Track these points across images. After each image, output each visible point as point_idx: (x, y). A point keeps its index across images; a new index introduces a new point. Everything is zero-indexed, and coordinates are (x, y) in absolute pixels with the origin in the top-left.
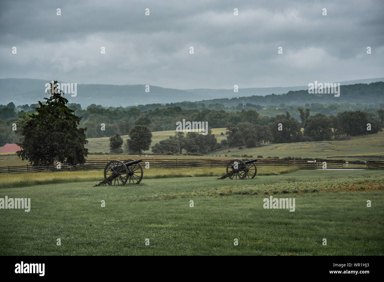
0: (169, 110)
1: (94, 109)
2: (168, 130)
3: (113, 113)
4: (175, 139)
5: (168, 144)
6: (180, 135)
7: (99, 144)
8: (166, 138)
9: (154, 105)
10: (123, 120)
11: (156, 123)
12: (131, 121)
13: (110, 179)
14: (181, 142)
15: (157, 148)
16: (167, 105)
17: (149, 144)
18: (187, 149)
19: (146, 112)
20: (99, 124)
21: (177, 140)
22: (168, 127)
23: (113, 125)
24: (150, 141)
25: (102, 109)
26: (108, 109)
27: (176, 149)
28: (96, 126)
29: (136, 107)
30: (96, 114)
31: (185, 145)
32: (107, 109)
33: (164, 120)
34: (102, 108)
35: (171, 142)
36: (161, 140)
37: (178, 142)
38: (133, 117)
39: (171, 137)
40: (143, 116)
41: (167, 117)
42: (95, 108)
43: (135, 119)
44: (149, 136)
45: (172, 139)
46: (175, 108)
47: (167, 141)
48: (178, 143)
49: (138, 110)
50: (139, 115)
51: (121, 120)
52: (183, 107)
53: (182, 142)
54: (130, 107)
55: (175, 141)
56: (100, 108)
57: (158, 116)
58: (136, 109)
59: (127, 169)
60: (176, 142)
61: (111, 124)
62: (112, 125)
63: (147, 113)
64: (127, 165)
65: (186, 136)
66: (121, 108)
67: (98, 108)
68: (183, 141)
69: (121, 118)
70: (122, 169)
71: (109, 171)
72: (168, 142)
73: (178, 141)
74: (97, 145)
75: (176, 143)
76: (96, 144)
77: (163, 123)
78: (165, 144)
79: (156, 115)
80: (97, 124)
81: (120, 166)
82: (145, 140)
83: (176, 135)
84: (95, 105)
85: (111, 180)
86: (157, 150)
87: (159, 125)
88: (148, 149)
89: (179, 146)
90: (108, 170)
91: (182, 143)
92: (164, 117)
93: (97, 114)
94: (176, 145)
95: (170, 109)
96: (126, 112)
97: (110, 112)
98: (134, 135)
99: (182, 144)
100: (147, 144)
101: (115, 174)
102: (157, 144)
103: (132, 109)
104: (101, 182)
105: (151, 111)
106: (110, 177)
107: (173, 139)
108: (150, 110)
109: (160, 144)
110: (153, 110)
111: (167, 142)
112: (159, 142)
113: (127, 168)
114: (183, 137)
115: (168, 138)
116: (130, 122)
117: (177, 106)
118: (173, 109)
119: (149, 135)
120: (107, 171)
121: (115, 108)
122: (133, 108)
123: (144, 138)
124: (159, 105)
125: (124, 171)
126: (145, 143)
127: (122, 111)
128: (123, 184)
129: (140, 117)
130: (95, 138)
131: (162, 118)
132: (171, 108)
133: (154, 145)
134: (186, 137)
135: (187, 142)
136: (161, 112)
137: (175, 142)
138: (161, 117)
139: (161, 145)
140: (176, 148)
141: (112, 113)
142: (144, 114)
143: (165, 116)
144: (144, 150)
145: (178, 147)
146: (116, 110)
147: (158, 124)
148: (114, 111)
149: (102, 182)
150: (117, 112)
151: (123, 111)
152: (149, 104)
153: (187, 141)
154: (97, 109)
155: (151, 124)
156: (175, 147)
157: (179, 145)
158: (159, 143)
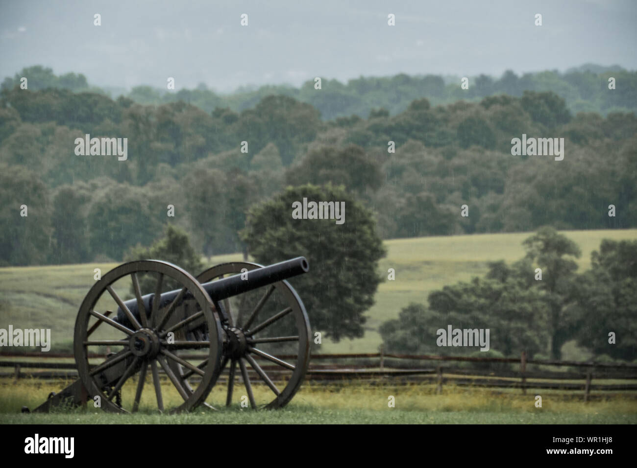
0: (489, 113)
1: (44, 92)
2: (483, 230)
3: (153, 120)
4: (524, 280)
5: (482, 308)
6: (554, 255)
7: (65, 300)
8: (466, 278)
9: (404, 79)
10: (212, 165)
11: (414, 188)
12: (259, 173)
13: (111, 374)
14: (560, 298)
15: (414, 334)
16: (482, 81)
17: (366, 297)
18: (595, 342)
19: (356, 120)
20: (66, 186)
21: (534, 289)
22: (486, 215)
23: (151, 194)
24: (370, 283)
25: (89, 95)
26: (126, 95)
27: (526, 342)
28: (53, 194)
29: (296, 91)
30: (53, 124)
31: (581, 323)
32: (121, 98)
33: (459, 170)
34: (89, 90)
35: (496, 296)
36: (438, 286)
37: (543, 299)
38: (276, 150)
39: (498, 270)
40: (334, 140)
41: (477, 155)
42: (49, 89)
43: (287, 161)
44: (368, 252)
45: (503, 280)
46: (528, 102)
47: (473, 291)
48: (539, 304)
49: (305, 105)
50: (311, 137)
51: (201, 163)
52: (580, 100)
53: (566, 301)
54: (255, 89)
55: (526, 293)
56: (78, 91)
57: (427, 144)
58: (292, 102)
59: (216, 315)
60: (531, 300)
61: (142, 185)
62: (147, 191)
63: (356, 128)
64: (218, 294)
65: (590, 268)
66: (204, 93)
67: (65, 91)
68: (574, 295)
69: (201, 152)
70: (186, 317)
71: (104, 323)
72: (482, 301)
73: (543, 293)
74: (50, 310)
75: (528, 307)
76: (49, 302)
77: (451, 191)
78: (459, 311)
79: (415, 138)
80: (54, 186)
81: (168, 301)
82: (343, 276)
83: (531, 256)
84: (49, 72)
85: (114, 383)
86: (410, 343)
87: (429, 199)
88: (357, 332)
89: (542, 324)
90: (101, 320)
91: (565, 308)
92: (462, 152)
93: (61, 123)
94: (529, 318)
95: (496, 108)
96: (231, 119)
97: (133, 116)
98: (275, 245)
99: (566, 314)
100: (350, 300)
101: (140, 346)
102: (413, 309)
103: (270, 98)
104: (57, 390)
105: (383, 113)
106: (113, 362)
107: (510, 280)
108: (377, 108)
109: (430, 309)
110: (398, 110)
111: (473, 299)
112: (426, 295)
113: (218, 309)
114: (568, 273)
115: (482, 275)
116: (255, 177)
117: (540, 89)
118: (517, 104)
119: (367, 245)
120: (93, 321)
121: (168, 95)
122: (276, 94)
123: (338, 264)
124: (436, 81)
125: (194, 331)
126: (343, 292)
127: (210, 113)
128: (187, 402)
129: (316, 147)
130: (42, 263)
131: (450, 155)
132: (506, 101)
133: (396, 317)
134: (592, 272)
135: (597, 299)
136: (446, 120)
137: (523, 299)
138: (440, 149)
139: (436, 314)
140: (529, 333)
141: (148, 124)
142: (340, 133)
143: (466, 146)
144: (336, 337)
145: (538, 329)
146: (172, 105)
147: (424, 194)
148: (164, 111)
149: (60, 395)
150: (178, 118)
151: (218, 113)
152: (372, 79)
153: (595, 294)
154: (61, 94)
155: (381, 194)
156: (522, 330)
157: (545, 316)
158: (426, 304)
